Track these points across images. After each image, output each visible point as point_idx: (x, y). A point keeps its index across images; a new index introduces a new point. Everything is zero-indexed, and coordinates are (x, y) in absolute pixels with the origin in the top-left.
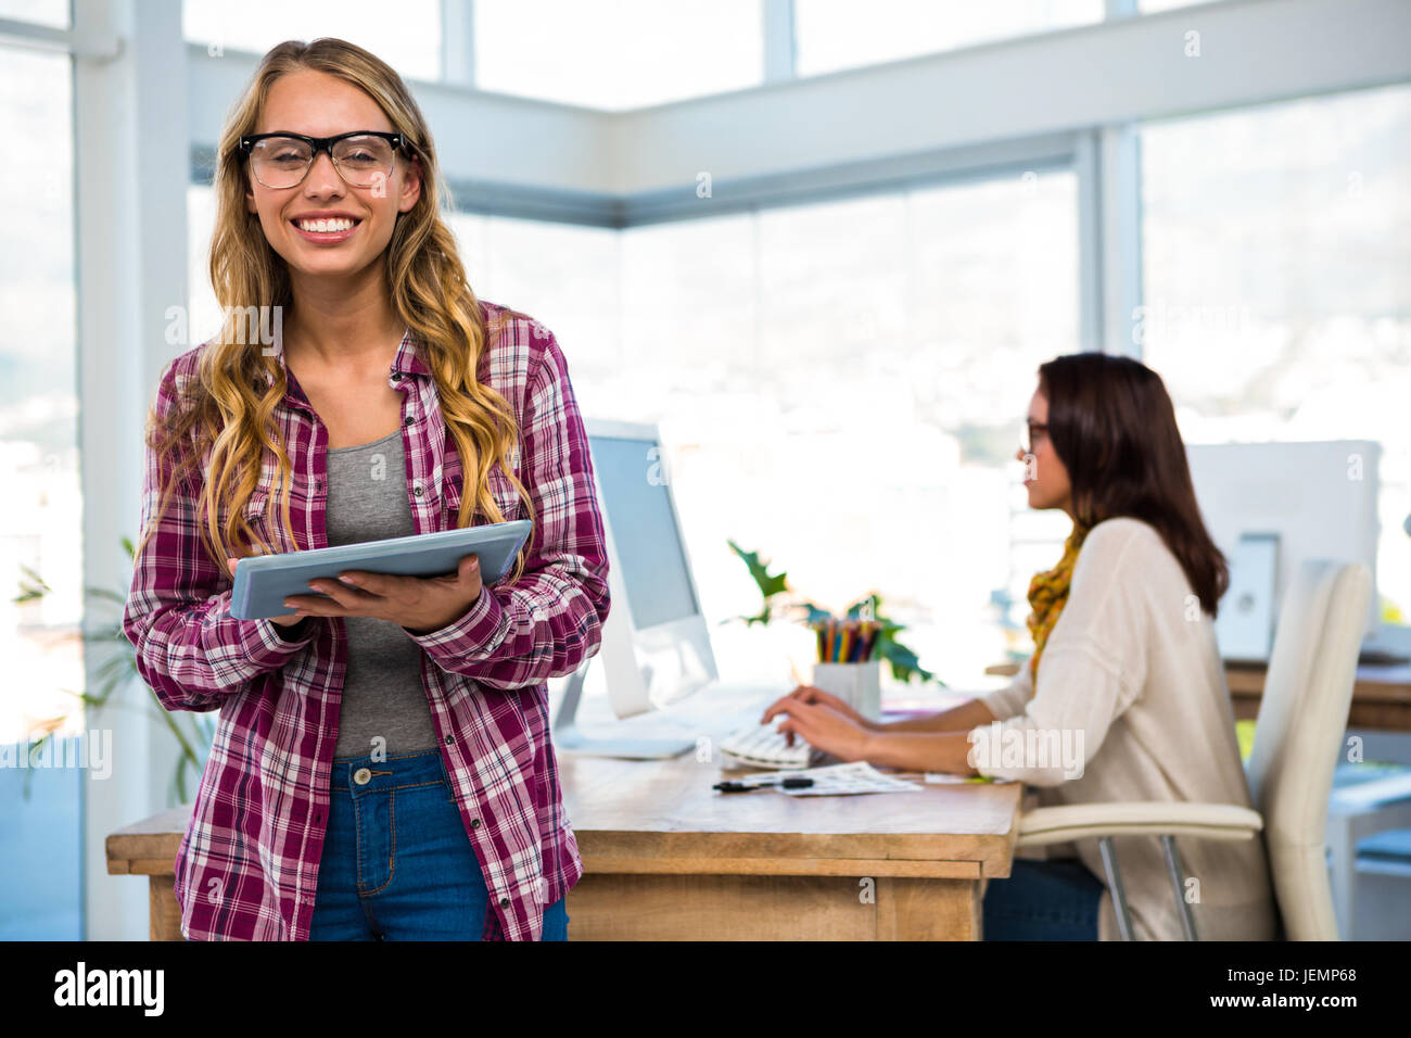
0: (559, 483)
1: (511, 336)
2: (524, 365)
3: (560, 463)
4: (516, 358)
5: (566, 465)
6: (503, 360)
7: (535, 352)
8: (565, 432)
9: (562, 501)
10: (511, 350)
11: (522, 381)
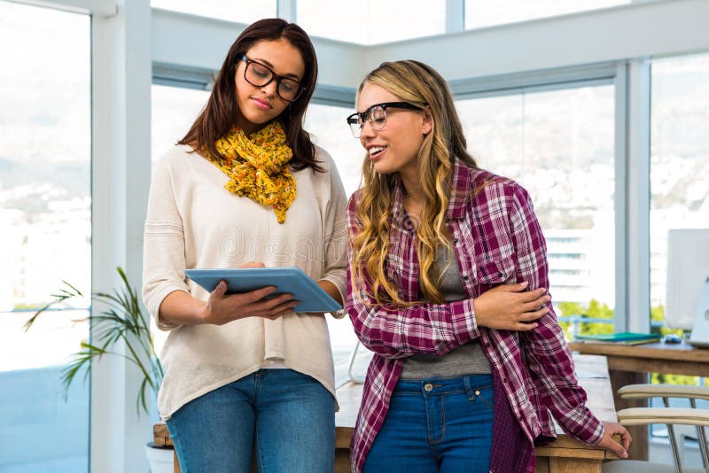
0: (528, 257)
1: (496, 193)
2: (504, 205)
3: (529, 247)
4: (500, 203)
5: (531, 247)
6: (494, 205)
7: (508, 197)
8: (528, 232)
9: (531, 265)
10: (496, 200)
11: (505, 213)
